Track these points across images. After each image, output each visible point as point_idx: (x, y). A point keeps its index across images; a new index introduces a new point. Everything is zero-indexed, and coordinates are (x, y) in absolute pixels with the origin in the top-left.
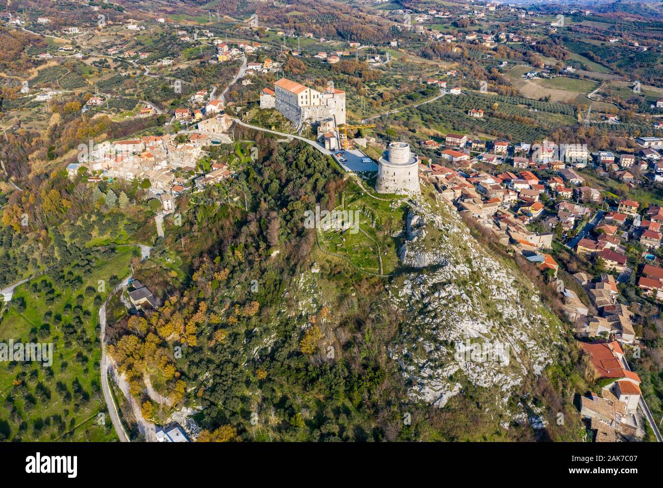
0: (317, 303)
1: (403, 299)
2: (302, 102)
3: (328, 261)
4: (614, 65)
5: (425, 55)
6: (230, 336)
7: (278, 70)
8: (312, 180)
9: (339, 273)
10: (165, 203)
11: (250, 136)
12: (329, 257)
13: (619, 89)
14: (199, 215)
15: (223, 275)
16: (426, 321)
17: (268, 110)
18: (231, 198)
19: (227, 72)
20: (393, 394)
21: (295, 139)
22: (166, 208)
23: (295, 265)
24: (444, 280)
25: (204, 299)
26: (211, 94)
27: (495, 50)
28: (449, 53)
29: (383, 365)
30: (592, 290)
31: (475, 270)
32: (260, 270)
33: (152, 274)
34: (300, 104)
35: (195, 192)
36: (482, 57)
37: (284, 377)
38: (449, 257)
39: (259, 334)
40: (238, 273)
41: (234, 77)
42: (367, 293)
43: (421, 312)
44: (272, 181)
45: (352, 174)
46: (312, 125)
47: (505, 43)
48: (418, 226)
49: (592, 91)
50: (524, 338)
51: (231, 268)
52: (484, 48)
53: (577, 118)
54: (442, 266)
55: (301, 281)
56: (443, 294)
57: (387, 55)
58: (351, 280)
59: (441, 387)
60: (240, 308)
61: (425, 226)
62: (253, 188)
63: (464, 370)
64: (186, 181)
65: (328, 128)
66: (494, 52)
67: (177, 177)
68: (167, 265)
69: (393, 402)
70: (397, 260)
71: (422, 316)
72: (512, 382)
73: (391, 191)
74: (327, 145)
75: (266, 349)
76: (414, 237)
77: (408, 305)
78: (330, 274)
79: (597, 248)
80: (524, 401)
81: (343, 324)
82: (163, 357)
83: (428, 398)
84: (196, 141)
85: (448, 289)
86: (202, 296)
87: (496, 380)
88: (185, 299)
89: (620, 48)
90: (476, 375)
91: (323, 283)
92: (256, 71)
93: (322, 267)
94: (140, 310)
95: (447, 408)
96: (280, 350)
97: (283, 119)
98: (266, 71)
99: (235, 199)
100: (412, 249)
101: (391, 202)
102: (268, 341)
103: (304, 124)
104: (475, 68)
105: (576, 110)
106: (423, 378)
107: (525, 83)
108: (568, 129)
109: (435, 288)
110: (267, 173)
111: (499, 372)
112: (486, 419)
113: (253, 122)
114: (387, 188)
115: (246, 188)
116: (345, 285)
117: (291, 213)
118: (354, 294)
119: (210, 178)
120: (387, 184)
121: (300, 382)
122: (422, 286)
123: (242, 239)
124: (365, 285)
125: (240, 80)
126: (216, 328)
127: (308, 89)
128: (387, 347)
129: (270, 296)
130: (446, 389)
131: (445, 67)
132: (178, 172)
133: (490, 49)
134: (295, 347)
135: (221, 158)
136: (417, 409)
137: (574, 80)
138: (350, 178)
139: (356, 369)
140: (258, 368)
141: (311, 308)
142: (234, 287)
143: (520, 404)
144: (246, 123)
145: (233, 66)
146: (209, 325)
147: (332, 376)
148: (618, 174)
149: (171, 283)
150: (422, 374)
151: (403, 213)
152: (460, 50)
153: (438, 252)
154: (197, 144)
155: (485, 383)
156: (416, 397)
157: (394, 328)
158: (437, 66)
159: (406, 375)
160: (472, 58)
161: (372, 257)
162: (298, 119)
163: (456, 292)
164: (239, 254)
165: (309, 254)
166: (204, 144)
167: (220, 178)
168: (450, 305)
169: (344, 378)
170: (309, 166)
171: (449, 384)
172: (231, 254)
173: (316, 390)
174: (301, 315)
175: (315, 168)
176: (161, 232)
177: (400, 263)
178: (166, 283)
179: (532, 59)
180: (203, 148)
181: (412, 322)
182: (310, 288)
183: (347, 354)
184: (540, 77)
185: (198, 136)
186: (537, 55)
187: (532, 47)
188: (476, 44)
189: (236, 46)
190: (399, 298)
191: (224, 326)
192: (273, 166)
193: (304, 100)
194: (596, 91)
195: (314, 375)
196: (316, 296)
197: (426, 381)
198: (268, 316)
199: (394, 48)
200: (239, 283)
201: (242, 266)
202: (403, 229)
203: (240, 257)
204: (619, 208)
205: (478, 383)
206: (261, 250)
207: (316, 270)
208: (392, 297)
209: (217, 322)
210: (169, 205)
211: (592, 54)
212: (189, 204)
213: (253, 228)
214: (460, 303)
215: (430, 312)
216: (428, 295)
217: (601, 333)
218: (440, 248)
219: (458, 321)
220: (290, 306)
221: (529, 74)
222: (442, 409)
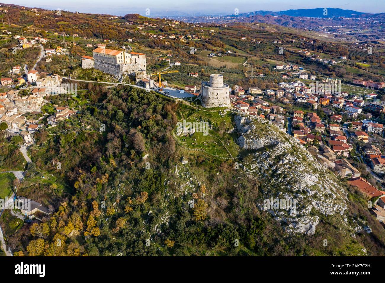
0: (195, 184)
1: (255, 170)
2: (119, 61)
3: (191, 154)
4: (248, 50)
5: (150, 47)
6: (130, 221)
7: (67, 53)
8: (152, 106)
9: (203, 161)
10: (26, 137)
11: (81, 86)
12: (191, 152)
13: (256, 61)
14: (63, 141)
15: (105, 179)
16: (279, 181)
17: (89, 69)
18: (85, 127)
19: (32, 54)
20: (275, 234)
21: (119, 85)
22: (27, 141)
23: (167, 161)
24: (281, 153)
25: (93, 200)
26: (25, 68)
27: (188, 43)
28: (164, 45)
29: (259, 216)
30: (324, 154)
31: (293, 145)
32: (138, 169)
33: (33, 190)
34: (118, 62)
35: (50, 127)
36: (182, 46)
37: (190, 242)
38: (277, 138)
39: (154, 215)
40: (119, 175)
41: (38, 57)
42: (228, 171)
43: (272, 176)
44: (116, 112)
45: (179, 100)
46: (128, 75)
47: (192, 40)
48: (248, 123)
49: (244, 62)
50: (332, 182)
51: (110, 173)
52: (181, 42)
53: (245, 75)
54: (276, 145)
55: (177, 171)
56: (286, 161)
57: (129, 46)
58: (214, 165)
59: (308, 221)
60: (132, 199)
61: (252, 123)
62: (101, 118)
63: (316, 207)
64: (37, 121)
65: (143, 76)
66: (188, 45)
67: (28, 120)
68: (43, 181)
69: (279, 239)
70: (238, 147)
71: (275, 178)
72: (344, 208)
73: (216, 105)
74: (147, 86)
75: (164, 224)
76: (248, 130)
77: (260, 174)
78: (197, 163)
79: (304, 134)
80: (355, 218)
81: (218, 195)
82: (76, 250)
83: (302, 230)
84: (37, 93)
85: (288, 158)
86: (90, 197)
87: (335, 209)
88: (76, 202)
89: (248, 42)
90: (325, 208)
91: (194, 170)
92: (52, 54)
93: (190, 159)
94: (34, 219)
95: (317, 233)
96: (179, 222)
97: (104, 74)
98: (59, 54)
99: (88, 127)
100: (249, 138)
101: (220, 112)
102: (164, 219)
103: (123, 75)
104: (181, 52)
105: (242, 71)
106: (294, 218)
107: (210, 60)
108: (244, 80)
109: (279, 158)
110: (110, 106)
111: (334, 204)
112: (343, 235)
113: (79, 78)
114: (213, 104)
115: (95, 120)
116: (211, 168)
117: (147, 128)
118: (218, 174)
119: (60, 116)
120: (213, 101)
121: (202, 242)
122: (268, 159)
123: (110, 152)
124: (226, 165)
125: (44, 59)
126: (115, 218)
127: (122, 52)
128: (256, 203)
129: (154, 186)
130: (312, 221)
131: (165, 52)
132: (28, 115)
133: (185, 43)
134: (188, 218)
135: (61, 103)
136: (298, 239)
137: (234, 57)
138: (180, 101)
139: (243, 223)
140: (165, 240)
141: (190, 189)
142: (118, 185)
143: (354, 221)
144: (74, 78)
145: (35, 51)
146: (106, 217)
147: (228, 231)
148: (281, 99)
149: (54, 193)
150: (291, 215)
151: (230, 117)
152: (169, 44)
153: (269, 136)
154: (38, 95)
155: (331, 212)
156: (293, 231)
157: (257, 190)
158: (160, 52)
159: (279, 219)
160: (177, 47)
161: (219, 148)
162: (118, 73)
163: (292, 159)
164: (113, 161)
165: (176, 152)
166: (44, 95)
167: (68, 115)
168: (293, 167)
169: (238, 230)
170: (143, 98)
171: (312, 218)
172: (105, 163)
173: (219, 244)
174: (184, 194)
175: (148, 99)
176: (28, 159)
177: (241, 148)
178: (49, 195)
179: (209, 47)
180: (44, 98)
181: (268, 184)
182: (185, 174)
183: (231, 215)
184: (217, 56)
185: (39, 90)
186: (210, 46)
187: (206, 42)
188: (177, 40)
189: (32, 39)
190: (252, 170)
191: (121, 215)
192: (112, 102)
193: (120, 59)
194: (246, 62)
195: (213, 234)
196: (192, 179)
197: (297, 219)
198: (158, 200)
199: (130, 43)
200: (121, 182)
201: (119, 170)
202: (234, 128)
203: (114, 164)
204: (295, 115)
205: (327, 213)
206: (132, 156)
207: (185, 162)
208: (247, 171)
209: (113, 214)
210: (29, 139)
211: (236, 45)
212: (48, 136)
213: (117, 142)
214: (298, 165)
215: (279, 174)
216: (274, 164)
217: (347, 175)
218: (269, 134)
219: (302, 177)
220: (174, 190)
221: (210, 55)
222: (314, 235)
